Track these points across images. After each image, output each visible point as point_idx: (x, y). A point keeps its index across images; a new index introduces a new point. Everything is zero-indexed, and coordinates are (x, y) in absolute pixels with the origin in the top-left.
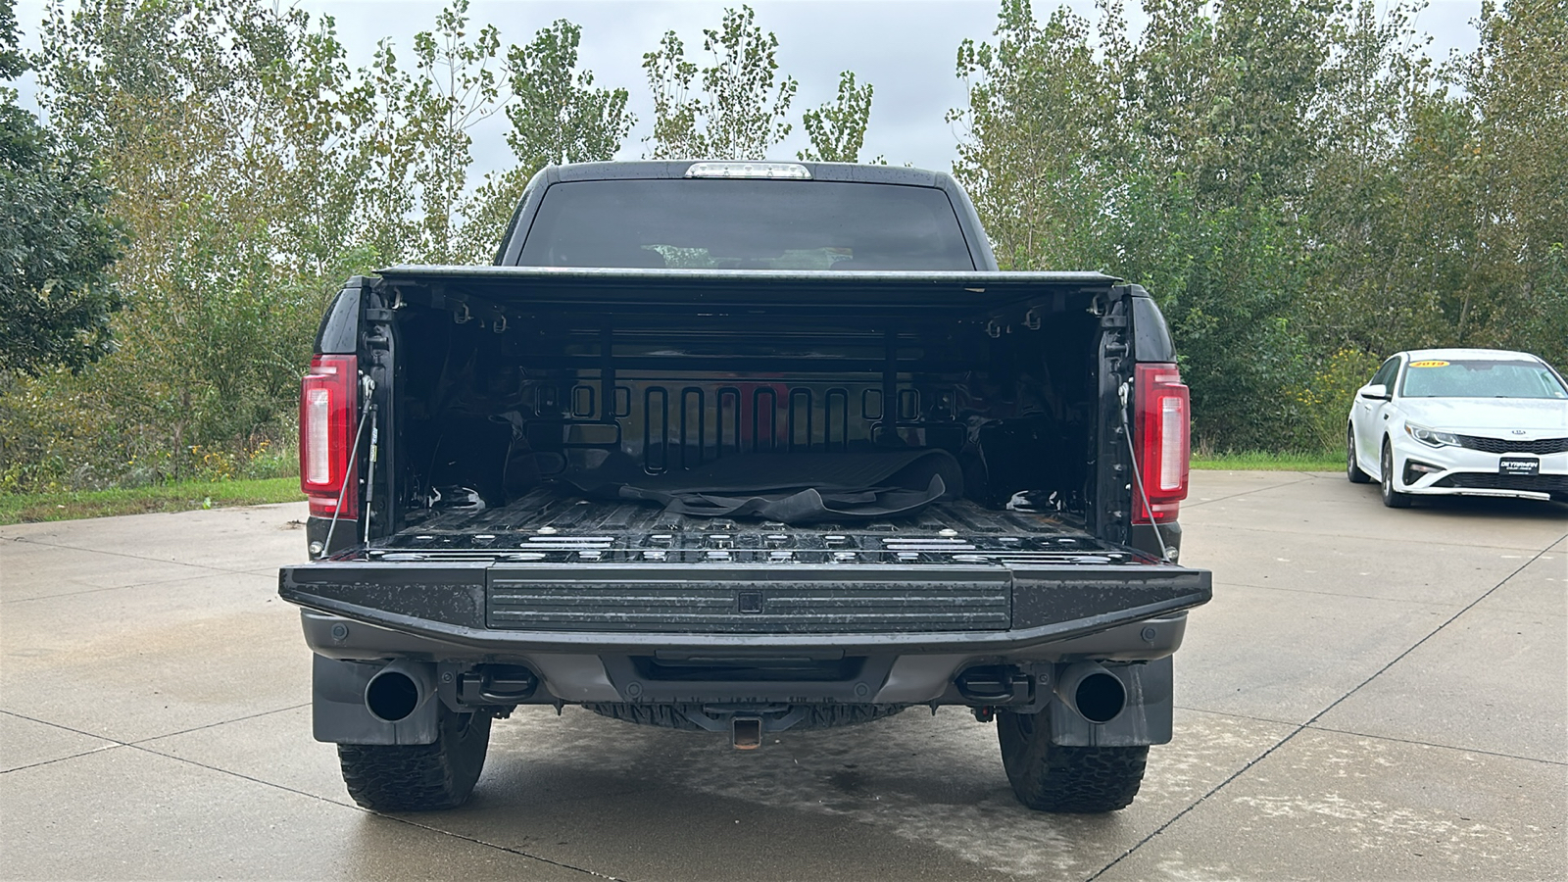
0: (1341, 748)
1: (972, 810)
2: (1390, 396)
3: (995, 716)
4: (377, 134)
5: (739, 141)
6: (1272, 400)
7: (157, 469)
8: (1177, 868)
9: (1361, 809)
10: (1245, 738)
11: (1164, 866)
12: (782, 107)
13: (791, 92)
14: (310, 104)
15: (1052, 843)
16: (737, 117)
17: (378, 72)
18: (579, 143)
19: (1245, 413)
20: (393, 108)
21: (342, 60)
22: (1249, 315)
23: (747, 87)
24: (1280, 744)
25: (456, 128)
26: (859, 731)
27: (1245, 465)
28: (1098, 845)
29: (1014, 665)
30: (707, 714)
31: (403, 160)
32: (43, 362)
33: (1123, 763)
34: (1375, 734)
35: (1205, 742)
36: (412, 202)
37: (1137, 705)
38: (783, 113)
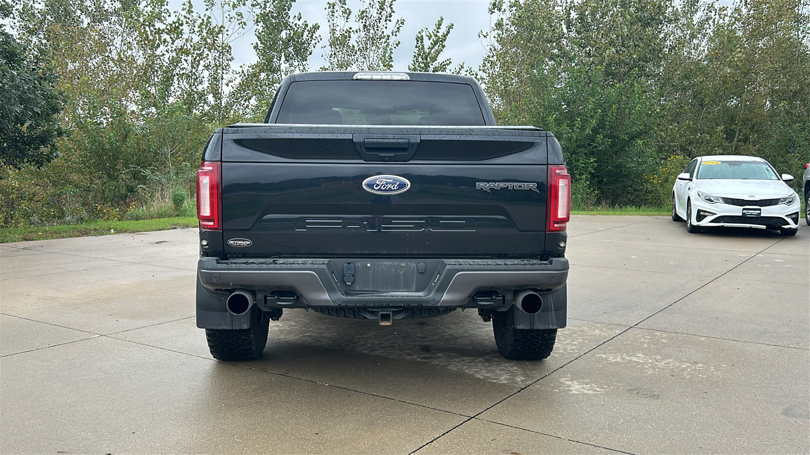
0: (647, 335)
1: (481, 359)
2: (691, 178)
3: (491, 319)
4: (184, 45)
5: (372, 48)
6: (639, 181)
7: (81, 215)
8: (568, 381)
9: (651, 359)
10: (604, 332)
11: (562, 380)
12: (396, 32)
13: (401, 25)
14: (150, 29)
15: (515, 371)
16: (372, 36)
17: (184, 13)
18: (291, 49)
19: (625, 187)
20: (192, 32)
21: (166, 7)
22: (627, 139)
23: (378, 21)
24: (620, 334)
25: (225, 42)
26: (432, 329)
27: (623, 213)
28: (535, 372)
29: (496, 291)
30: (368, 311)
31: (198, 58)
32: (23, 162)
33: (546, 337)
34: (663, 330)
35: (586, 333)
36: (203, 79)
37: (551, 311)
38: (396, 35)
